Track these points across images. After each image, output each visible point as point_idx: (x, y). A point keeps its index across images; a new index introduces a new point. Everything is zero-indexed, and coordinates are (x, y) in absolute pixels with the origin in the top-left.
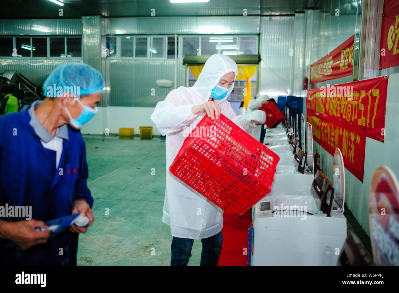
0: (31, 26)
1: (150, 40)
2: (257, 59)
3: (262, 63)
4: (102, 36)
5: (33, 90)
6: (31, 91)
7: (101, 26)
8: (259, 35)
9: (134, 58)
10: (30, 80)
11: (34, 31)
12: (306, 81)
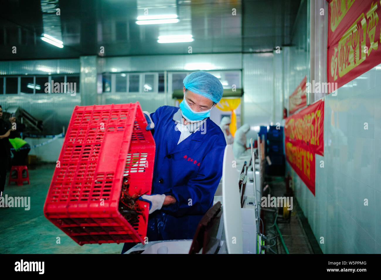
0: (35, 66)
1: (142, 77)
2: (240, 92)
3: (245, 95)
4: (98, 74)
5: (35, 124)
6: (33, 125)
7: (97, 65)
8: (241, 70)
9: (127, 93)
10: (32, 115)
11: (38, 71)
12: (285, 111)
